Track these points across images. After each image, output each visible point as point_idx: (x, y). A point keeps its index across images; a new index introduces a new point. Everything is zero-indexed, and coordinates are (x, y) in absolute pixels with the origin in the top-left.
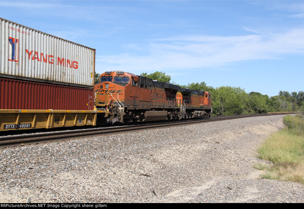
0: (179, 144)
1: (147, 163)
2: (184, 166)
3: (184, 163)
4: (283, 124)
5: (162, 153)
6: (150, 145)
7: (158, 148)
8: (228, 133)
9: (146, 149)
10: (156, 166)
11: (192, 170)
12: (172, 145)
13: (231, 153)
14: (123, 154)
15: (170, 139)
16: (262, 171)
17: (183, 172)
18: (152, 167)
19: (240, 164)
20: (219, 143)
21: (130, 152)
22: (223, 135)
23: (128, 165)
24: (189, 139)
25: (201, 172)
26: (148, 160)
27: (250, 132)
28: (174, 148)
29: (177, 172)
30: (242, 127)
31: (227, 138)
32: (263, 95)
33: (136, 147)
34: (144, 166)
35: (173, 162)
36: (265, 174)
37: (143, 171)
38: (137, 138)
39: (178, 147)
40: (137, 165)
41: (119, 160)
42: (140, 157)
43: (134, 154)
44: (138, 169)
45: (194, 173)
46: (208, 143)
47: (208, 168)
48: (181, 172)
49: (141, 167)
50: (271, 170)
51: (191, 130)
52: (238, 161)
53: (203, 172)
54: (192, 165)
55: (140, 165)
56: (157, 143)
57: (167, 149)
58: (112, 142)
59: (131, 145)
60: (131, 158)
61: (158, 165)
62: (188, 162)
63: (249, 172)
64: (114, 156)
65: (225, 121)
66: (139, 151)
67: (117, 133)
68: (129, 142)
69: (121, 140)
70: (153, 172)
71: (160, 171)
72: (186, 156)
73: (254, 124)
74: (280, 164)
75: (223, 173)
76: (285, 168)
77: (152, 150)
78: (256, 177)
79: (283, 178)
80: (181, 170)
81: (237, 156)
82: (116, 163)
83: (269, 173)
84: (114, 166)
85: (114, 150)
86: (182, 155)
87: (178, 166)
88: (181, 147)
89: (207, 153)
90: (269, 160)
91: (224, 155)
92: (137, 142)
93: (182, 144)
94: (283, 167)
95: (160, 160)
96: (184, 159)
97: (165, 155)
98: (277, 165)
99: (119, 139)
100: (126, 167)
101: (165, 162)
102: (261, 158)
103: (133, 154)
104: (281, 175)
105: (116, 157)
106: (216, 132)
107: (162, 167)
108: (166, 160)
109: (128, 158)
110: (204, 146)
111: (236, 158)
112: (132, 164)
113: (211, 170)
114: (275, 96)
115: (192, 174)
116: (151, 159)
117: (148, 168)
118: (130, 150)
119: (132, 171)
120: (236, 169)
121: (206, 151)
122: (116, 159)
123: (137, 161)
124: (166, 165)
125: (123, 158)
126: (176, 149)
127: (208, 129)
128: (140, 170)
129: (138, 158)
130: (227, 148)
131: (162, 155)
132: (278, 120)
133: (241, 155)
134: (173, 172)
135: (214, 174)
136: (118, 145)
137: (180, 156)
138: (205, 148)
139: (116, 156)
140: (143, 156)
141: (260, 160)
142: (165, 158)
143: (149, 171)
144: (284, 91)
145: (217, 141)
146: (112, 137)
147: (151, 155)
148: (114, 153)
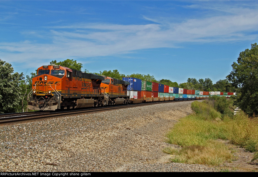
0: (89, 131)
1: (53, 151)
2: (94, 153)
3: (94, 150)
4: (191, 110)
5: (71, 141)
6: (59, 133)
7: (67, 136)
8: (139, 119)
9: (54, 138)
10: (64, 155)
11: (102, 157)
12: (82, 133)
13: (141, 138)
14: (28, 143)
15: (80, 127)
16: (171, 155)
17: (93, 160)
18: (59, 156)
19: (150, 149)
20: (130, 129)
21: (35, 141)
22: (135, 121)
23: (33, 154)
24: (100, 125)
25: (111, 158)
26: (56, 148)
27: (160, 118)
28: (84, 135)
29: (86, 159)
30: (153, 113)
31: (138, 124)
32: (173, 83)
33: (43, 135)
34: (50, 155)
35: (82, 150)
36: (174, 158)
37: (49, 161)
38: (45, 126)
39: (88, 134)
40: (43, 154)
41: (23, 150)
42: (47, 146)
43: (41, 143)
44: (44, 159)
45: (104, 160)
46: (119, 129)
47: (119, 154)
48: (90, 160)
49: (48, 156)
50: (180, 154)
51: (102, 116)
52: (148, 146)
53: (113, 159)
54: (103, 151)
55: (46, 154)
56: (66, 130)
57: (76, 137)
58: (16, 132)
59: (38, 134)
60: (37, 147)
61: (66, 153)
62: (99, 149)
63: (159, 157)
64: (17, 145)
65: (136, 108)
66: (46, 140)
67: (23, 121)
68: (36, 131)
69: (26, 129)
70: (60, 161)
71: (68, 160)
72: (96, 143)
73: (164, 110)
74: (188, 148)
75: (134, 159)
76: (193, 151)
77: (60, 138)
78: (165, 161)
79: (191, 161)
80: (91, 157)
81: (148, 142)
82: (18, 153)
83: (178, 156)
84: (16, 157)
85: (18, 140)
86: (92, 142)
87: (88, 153)
88: (91, 134)
89: (117, 139)
90: (178, 144)
91: (134, 141)
92: (45, 131)
93: (92, 131)
94: (191, 150)
95: (68, 148)
96: (94, 146)
97: (74, 143)
98: (185, 149)
99: (25, 128)
100: (31, 157)
101: (73, 150)
102: (170, 142)
103: (39, 143)
104: (189, 158)
105: (19, 147)
106: (127, 118)
107: (70, 155)
108: (75, 147)
109: (33, 148)
110: (115, 133)
111: (146, 144)
112: (37, 153)
113: (122, 156)
114: (184, 84)
115: (102, 161)
116: (59, 147)
117: (55, 157)
118: (36, 139)
119: (36, 160)
120: (147, 155)
121: (117, 137)
122: (20, 149)
123: (43, 150)
124: (75, 153)
125: (28, 147)
126: (86, 137)
127: (119, 116)
128: (45, 159)
129: (44, 146)
130: (138, 134)
131: (71, 143)
132: (187, 106)
133: (151, 141)
134: (82, 160)
135: (125, 160)
136: (23, 135)
137: (90, 143)
138: (116, 135)
139: (20, 145)
140: (51, 144)
141: (170, 145)
142: (73, 146)
143: (56, 160)
144: (192, 78)
145: (128, 127)
146: (16, 126)
147: (59, 143)
148: (17, 143)
